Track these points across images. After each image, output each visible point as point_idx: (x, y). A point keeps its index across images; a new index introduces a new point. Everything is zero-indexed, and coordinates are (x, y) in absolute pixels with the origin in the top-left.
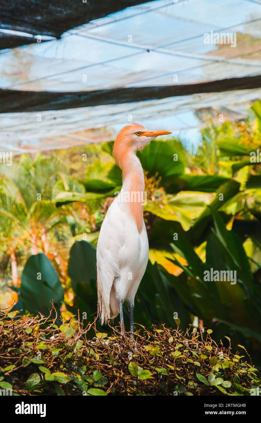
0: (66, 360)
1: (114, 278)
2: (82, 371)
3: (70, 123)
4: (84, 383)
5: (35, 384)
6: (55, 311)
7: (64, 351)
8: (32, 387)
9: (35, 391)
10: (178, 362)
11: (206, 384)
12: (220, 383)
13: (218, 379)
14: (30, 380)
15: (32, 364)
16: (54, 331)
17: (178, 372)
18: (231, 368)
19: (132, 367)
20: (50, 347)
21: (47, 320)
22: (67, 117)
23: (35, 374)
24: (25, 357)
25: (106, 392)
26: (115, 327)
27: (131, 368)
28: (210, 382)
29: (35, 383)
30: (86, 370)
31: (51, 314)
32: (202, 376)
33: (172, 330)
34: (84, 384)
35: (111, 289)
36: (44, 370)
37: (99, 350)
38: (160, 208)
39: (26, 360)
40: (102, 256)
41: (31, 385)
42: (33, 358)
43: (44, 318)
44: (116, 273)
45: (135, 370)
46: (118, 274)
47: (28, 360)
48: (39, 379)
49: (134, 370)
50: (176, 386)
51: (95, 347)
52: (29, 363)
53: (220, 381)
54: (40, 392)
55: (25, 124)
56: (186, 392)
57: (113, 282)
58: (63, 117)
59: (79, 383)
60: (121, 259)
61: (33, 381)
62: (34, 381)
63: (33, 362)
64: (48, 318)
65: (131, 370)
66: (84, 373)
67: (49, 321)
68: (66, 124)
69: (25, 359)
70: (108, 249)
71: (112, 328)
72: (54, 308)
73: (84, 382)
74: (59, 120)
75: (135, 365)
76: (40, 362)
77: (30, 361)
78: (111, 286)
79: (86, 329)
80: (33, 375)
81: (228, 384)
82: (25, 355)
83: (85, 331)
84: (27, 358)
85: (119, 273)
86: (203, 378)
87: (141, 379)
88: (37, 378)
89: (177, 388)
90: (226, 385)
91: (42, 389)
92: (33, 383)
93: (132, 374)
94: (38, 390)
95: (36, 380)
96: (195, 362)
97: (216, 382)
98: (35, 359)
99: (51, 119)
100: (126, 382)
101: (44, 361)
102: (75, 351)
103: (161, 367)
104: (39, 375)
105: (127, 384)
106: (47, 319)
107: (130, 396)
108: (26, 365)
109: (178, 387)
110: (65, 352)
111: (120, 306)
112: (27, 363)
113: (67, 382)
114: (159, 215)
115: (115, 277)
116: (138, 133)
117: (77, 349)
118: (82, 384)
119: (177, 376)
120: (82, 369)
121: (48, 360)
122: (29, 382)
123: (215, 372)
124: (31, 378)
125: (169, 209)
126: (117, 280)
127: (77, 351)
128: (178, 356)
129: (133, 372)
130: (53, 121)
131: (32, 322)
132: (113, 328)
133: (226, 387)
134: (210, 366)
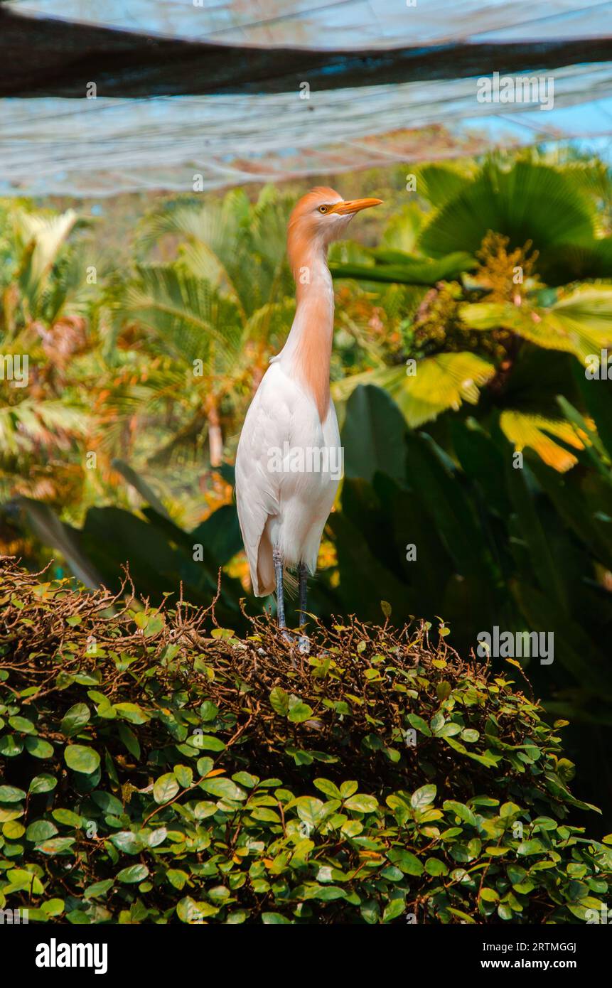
0: (145, 680)
1: (266, 516)
2: (180, 701)
3: (348, 119)
4: (180, 724)
5: (80, 723)
6: (132, 584)
7: (143, 662)
8: (73, 730)
9: (79, 736)
10: (374, 690)
11: (425, 733)
12: (453, 733)
13: (451, 725)
14: (69, 717)
15: (75, 685)
16: (128, 623)
17: (370, 708)
18: (484, 704)
19: (277, 697)
20: (113, 655)
21: (115, 601)
22: (340, 106)
23: (80, 705)
24: (63, 672)
25: (226, 742)
26: (257, 618)
27: (275, 699)
28: (434, 730)
29: (81, 721)
30: (187, 699)
31: (123, 588)
32: (418, 719)
33: (371, 626)
34: (180, 727)
35: (260, 537)
36: (98, 698)
37: (222, 660)
38: (532, 321)
39: (64, 678)
40: (245, 472)
41: (72, 725)
42: (78, 673)
43: (109, 595)
44: (271, 508)
45: (283, 703)
46: (275, 508)
47: (68, 677)
48: (87, 714)
49: (280, 703)
50: (366, 735)
51: (217, 655)
52: (69, 682)
53: (454, 729)
54: (90, 739)
55: (244, 120)
56: (385, 749)
57: (266, 525)
58: (329, 106)
59: (171, 725)
60: (284, 480)
61: (76, 718)
62: (78, 718)
63: (77, 681)
64: (117, 596)
65: (274, 704)
66: (183, 704)
67: (118, 602)
68: (336, 120)
69: (63, 676)
70: (258, 458)
71: (249, 619)
72: (129, 578)
73: (181, 722)
74: (319, 113)
75: (283, 694)
76: (92, 681)
77: (72, 679)
78: (260, 533)
79: (194, 621)
80: (77, 707)
81: (471, 735)
82: (63, 668)
83: (190, 624)
84: (66, 674)
85: (277, 508)
86: (420, 722)
87: (293, 721)
88: (83, 713)
89: (368, 740)
90: (469, 736)
91: (94, 734)
92: (77, 721)
93: (276, 710)
94: (85, 735)
95: (82, 715)
96: (409, 691)
97: (446, 729)
98: (81, 676)
99: (303, 110)
100: (269, 725)
101: (98, 679)
102: (163, 662)
103: (336, 698)
104: (89, 707)
105: (270, 728)
106: (115, 598)
107: (273, 752)
108: (65, 687)
109: (370, 738)
110: (143, 664)
111: (277, 573)
112: (65, 683)
113: (145, 721)
114: (528, 335)
115: (269, 514)
116: (323, 209)
117: (167, 659)
118: (176, 726)
119: (367, 716)
120: (181, 697)
121: (109, 678)
122: (68, 719)
123: (445, 713)
124: (72, 711)
125: (553, 323)
126: (272, 522)
127: (168, 663)
128: (374, 678)
129: (279, 708)
130: (307, 115)
131: (85, 603)
132: (251, 620)
133: (467, 740)
134: (437, 699)
